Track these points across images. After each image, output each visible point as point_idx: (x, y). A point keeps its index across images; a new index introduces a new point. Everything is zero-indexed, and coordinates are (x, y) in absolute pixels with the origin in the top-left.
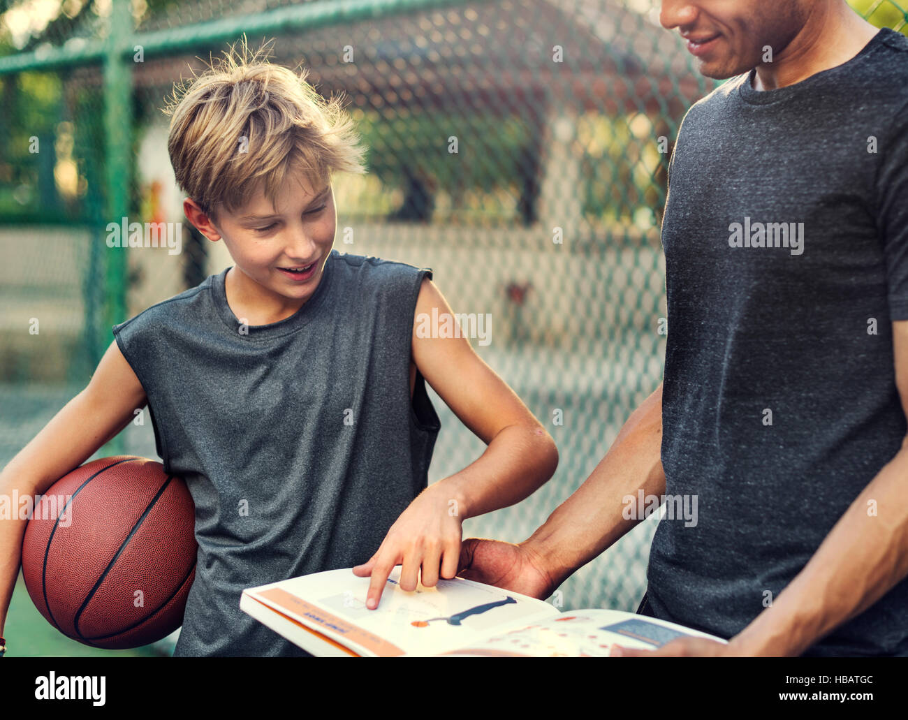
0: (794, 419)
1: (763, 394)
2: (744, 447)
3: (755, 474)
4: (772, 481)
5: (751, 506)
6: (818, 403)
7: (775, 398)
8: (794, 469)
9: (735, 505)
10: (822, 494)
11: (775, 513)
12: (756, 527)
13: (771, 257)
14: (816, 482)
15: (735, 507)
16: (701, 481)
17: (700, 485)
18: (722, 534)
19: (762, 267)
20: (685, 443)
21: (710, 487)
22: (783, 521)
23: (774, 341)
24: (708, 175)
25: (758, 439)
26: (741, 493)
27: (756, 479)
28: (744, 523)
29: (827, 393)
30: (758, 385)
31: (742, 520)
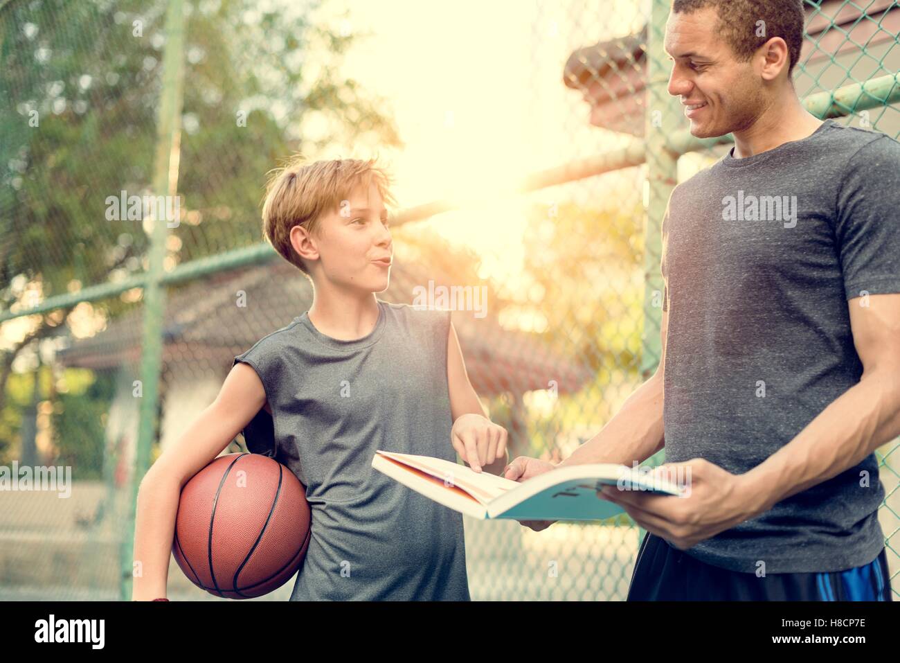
0: (770, 371)
1: (748, 354)
2: (734, 390)
3: (743, 409)
4: (756, 413)
5: (741, 431)
6: (787, 360)
7: (756, 357)
8: (773, 405)
9: (730, 431)
10: (793, 421)
11: (759, 435)
12: (745, 446)
13: (758, 255)
14: (788, 413)
15: (730, 433)
16: (700, 418)
17: (700, 422)
18: (719, 453)
19: (751, 263)
20: (683, 396)
21: (710, 421)
22: (765, 440)
23: (758, 316)
24: (704, 213)
25: (744, 385)
26: (734, 422)
27: (744, 412)
28: (735, 443)
29: (794, 353)
30: (745, 348)
31: (735, 441)
